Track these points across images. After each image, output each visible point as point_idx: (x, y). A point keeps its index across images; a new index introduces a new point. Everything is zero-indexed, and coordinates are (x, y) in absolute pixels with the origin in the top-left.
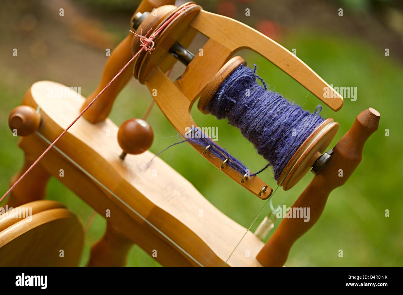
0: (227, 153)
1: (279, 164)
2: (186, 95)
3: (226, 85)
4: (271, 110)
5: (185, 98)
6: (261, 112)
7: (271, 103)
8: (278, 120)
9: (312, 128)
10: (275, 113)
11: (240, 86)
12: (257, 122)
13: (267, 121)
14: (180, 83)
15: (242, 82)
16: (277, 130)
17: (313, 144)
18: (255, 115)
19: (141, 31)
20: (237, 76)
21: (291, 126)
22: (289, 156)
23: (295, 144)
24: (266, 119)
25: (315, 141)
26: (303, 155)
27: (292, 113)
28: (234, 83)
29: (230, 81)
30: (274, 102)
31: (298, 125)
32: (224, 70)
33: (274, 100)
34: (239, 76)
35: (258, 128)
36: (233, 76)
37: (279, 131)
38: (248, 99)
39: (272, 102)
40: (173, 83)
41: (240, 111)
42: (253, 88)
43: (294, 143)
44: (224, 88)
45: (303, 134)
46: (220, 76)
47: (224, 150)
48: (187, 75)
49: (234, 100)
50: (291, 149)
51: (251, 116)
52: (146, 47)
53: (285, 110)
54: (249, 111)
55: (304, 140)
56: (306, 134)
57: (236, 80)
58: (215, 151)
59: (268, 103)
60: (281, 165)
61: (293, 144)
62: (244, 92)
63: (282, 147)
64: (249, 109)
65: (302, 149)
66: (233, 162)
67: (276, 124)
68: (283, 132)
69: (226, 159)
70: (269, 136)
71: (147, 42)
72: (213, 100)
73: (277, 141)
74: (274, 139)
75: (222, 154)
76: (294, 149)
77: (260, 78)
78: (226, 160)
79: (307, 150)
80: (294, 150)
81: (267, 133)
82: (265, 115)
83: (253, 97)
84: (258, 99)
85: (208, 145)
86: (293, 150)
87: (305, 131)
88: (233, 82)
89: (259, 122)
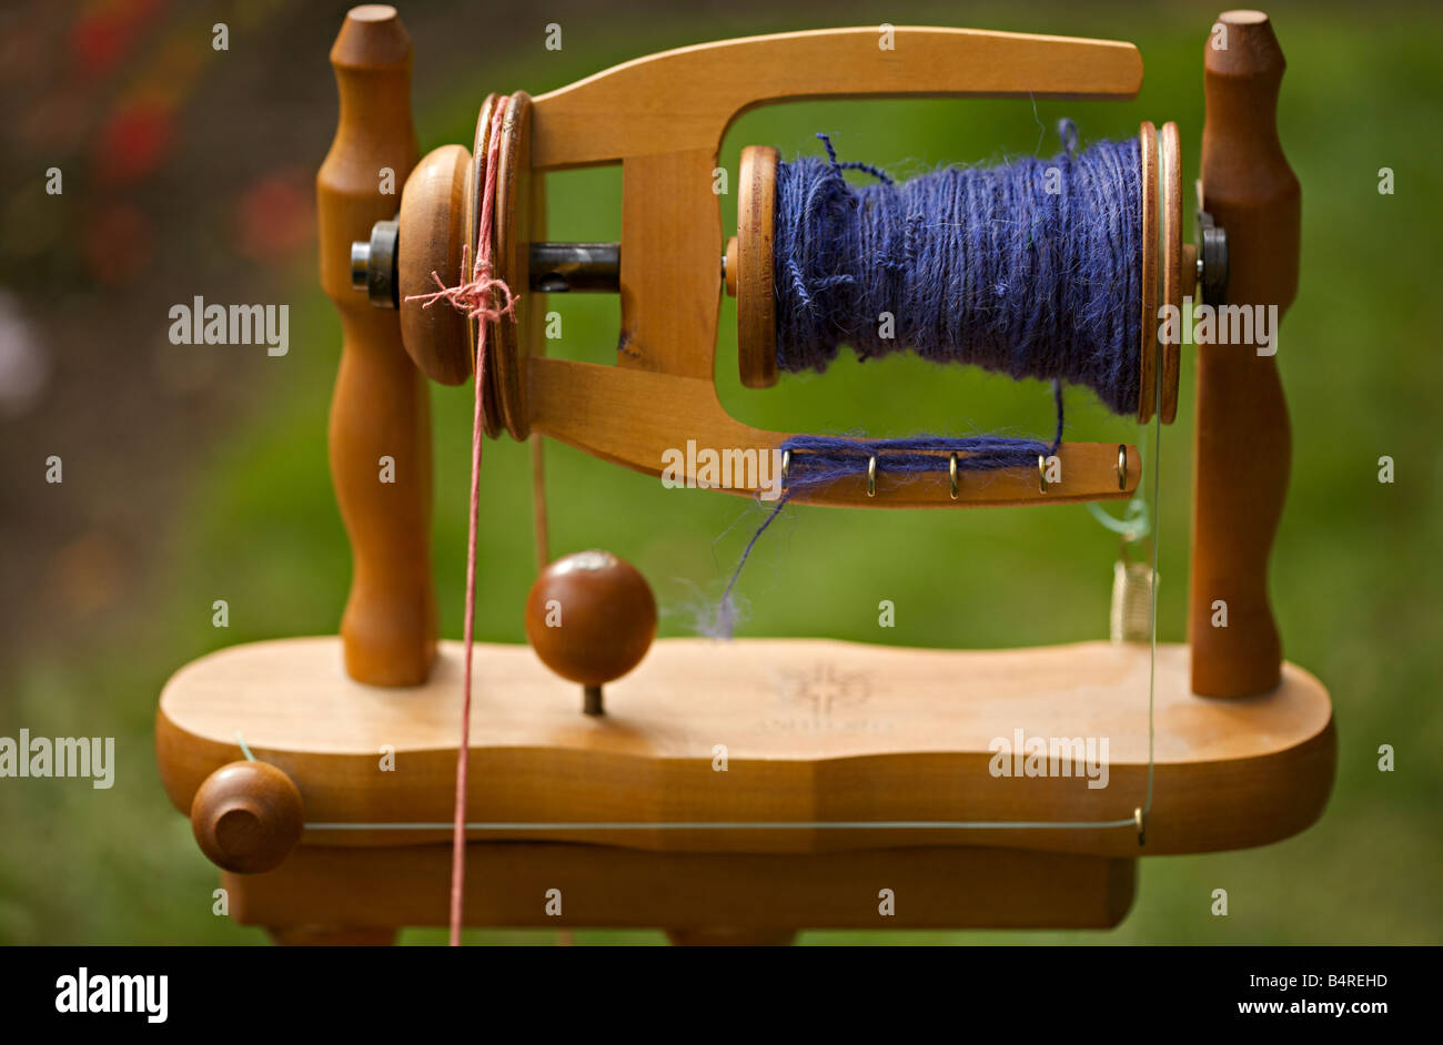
0: (937, 440)
1: (1117, 356)
2: (682, 373)
3: (791, 247)
4: (968, 224)
5: (686, 380)
6: (947, 251)
7: (953, 207)
8: (1014, 236)
9: (1130, 185)
10: (988, 223)
11: (828, 223)
12: (958, 285)
13: (985, 263)
14: (637, 351)
15: (825, 205)
16: (1034, 263)
17: (1172, 223)
18: (935, 272)
19: (437, 278)
20: (800, 202)
21: (1063, 226)
22: (1132, 309)
23: (1120, 262)
24: (978, 262)
25: (1171, 213)
26: (1167, 275)
27: (1033, 190)
28: (807, 226)
29: (792, 232)
30: (957, 198)
31: (1081, 208)
32: (751, 210)
33: (951, 190)
34: (804, 199)
35: (975, 300)
36: (789, 210)
37: (1044, 263)
38: (877, 243)
39: (954, 202)
40: (618, 366)
41: (885, 294)
42: (865, 203)
43: (1115, 262)
44: (791, 261)
45: (1120, 219)
46: (753, 238)
47: (923, 439)
48: (638, 314)
49: (844, 276)
50: (1121, 285)
51: (929, 284)
52: (490, 311)
53: (1006, 195)
54: (910, 273)
55: (1137, 233)
56: (1129, 215)
57: (807, 216)
58: (899, 462)
59: (944, 210)
60: (1124, 351)
61: (1114, 268)
62: (848, 234)
63: (1087, 299)
64: (904, 270)
65: (1156, 262)
66: (976, 451)
67: (1018, 249)
68: (1056, 258)
69: (948, 461)
70: (1025, 297)
71: (481, 294)
72: (781, 323)
73: (1058, 297)
74: (1046, 296)
75: (926, 453)
76: (1129, 278)
77: (853, 167)
78: (953, 462)
79: (1171, 253)
80: (1132, 280)
81: (1014, 296)
82: (965, 250)
83: (887, 228)
84: (910, 221)
85: (868, 459)
86: (1128, 282)
87: (1118, 205)
88: (801, 225)
89: (965, 285)
